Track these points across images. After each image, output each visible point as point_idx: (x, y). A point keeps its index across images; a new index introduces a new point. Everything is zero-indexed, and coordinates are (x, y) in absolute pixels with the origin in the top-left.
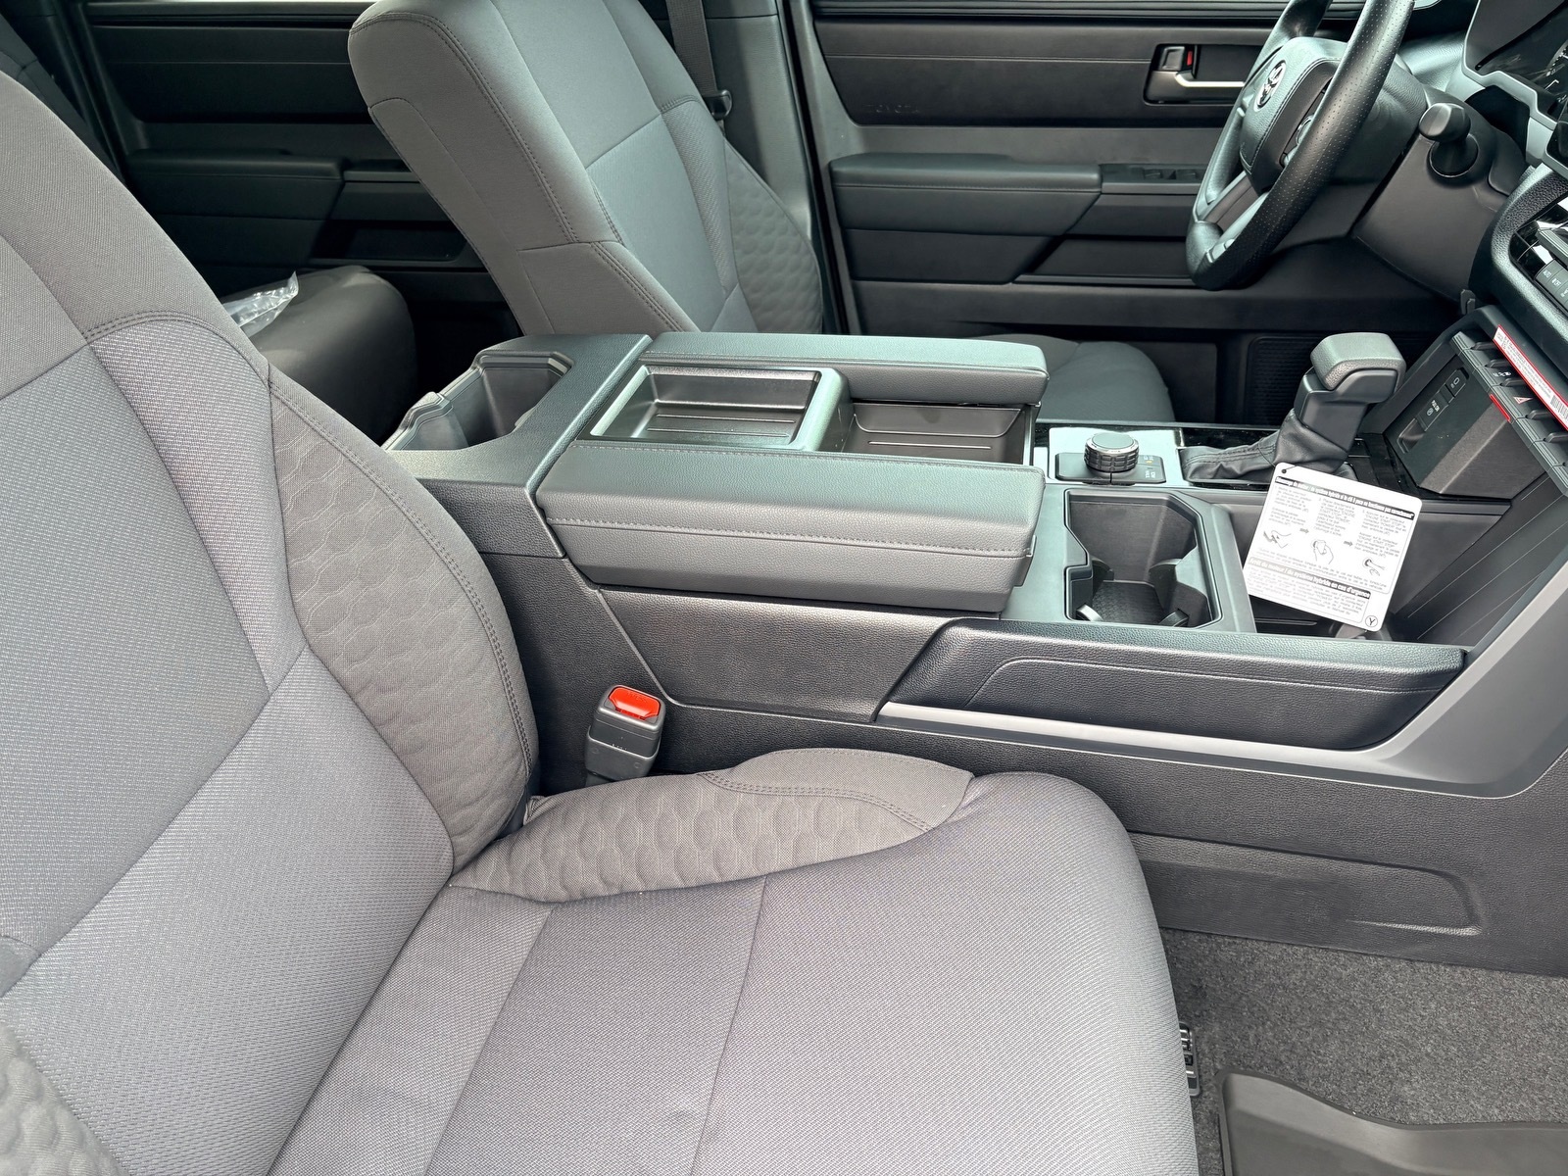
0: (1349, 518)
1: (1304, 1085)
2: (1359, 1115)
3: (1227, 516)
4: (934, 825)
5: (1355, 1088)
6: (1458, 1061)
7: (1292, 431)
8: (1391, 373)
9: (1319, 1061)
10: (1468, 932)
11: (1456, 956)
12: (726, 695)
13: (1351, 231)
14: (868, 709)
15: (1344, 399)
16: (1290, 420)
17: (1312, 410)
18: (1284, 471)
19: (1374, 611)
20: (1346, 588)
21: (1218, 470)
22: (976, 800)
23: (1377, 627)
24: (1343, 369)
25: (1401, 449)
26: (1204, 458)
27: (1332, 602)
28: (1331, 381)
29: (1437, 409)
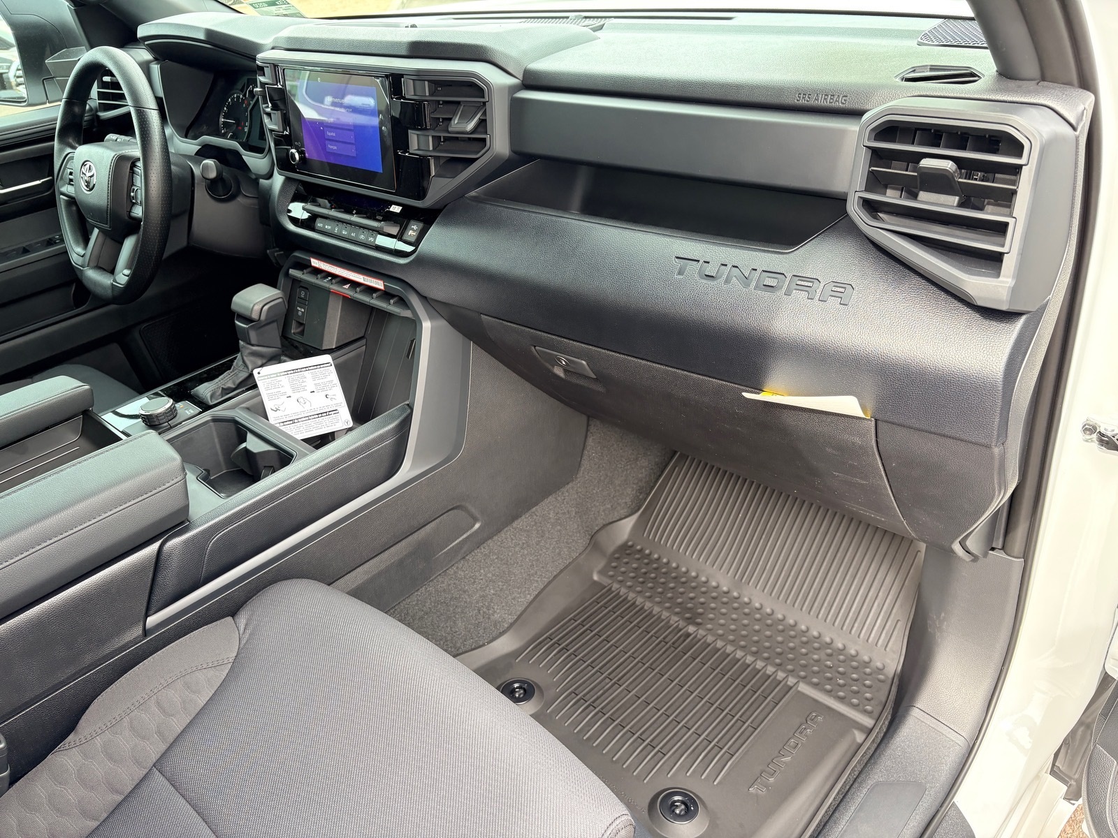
0: (304, 380)
1: (460, 651)
2: (489, 643)
3: (246, 410)
4: (235, 654)
5: (479, 633)
6: (505, 587)
7: (248, 351)
8: (280, 300)
9: (459, 635)
10: (477, 526)
11: (479, 541)
12: (29, 696)
13: (188, 243)
14: (138, 631)
15: (266, 322)
16: (244, 347)
17: (253, 336)
18: (259, 373)
19: (344, 418)
20: (327, 413)
21: (222, 391)
22: (246, 625)
23: (351, 424)
24: (257, 308)
25: (298, 338)
26: (211, 389)
27: (324, 424)
28: (255, 316)
29: (303, 310)
